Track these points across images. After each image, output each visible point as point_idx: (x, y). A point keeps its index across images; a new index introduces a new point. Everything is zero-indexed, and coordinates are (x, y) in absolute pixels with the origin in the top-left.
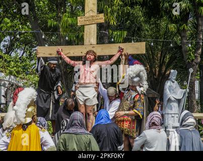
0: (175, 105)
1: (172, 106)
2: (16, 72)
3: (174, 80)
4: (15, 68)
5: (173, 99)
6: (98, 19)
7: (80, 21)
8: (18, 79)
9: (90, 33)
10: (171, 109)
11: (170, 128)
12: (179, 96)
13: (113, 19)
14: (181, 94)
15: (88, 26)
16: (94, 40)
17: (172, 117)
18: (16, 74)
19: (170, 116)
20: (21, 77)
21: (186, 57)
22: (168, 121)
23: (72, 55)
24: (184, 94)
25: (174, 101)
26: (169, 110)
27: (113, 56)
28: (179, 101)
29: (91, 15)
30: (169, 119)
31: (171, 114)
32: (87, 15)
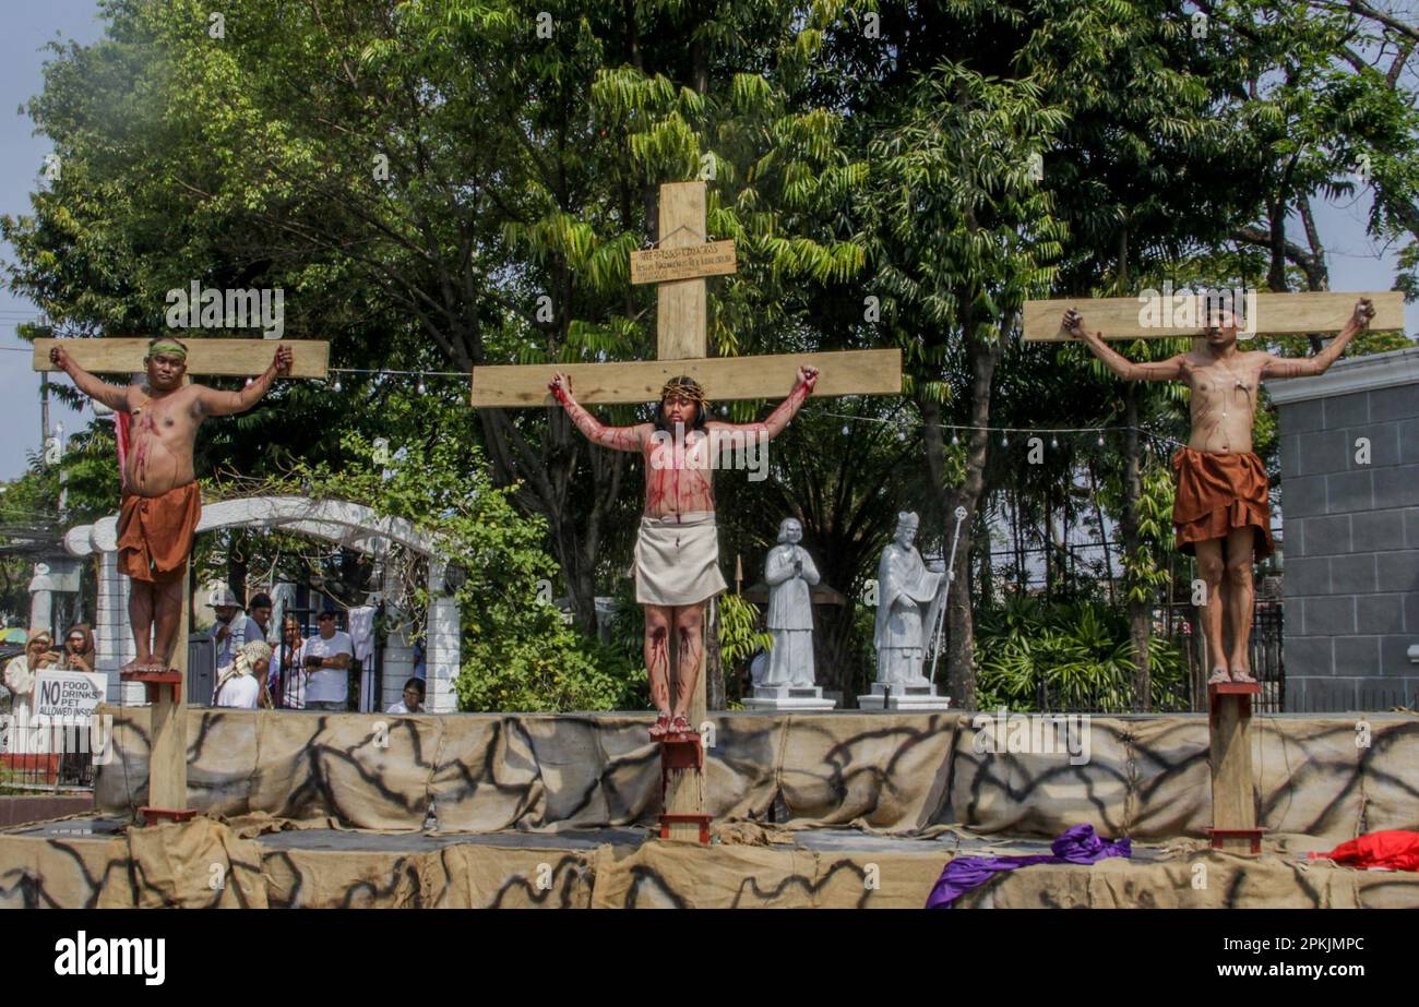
0: (913, 619)
1: (906, 625)
2: (413, 505)
3: (908, 545)
4: (410, 493)
5: (908, 602)
6: (711, 261)
7: (642, 268)
8: (419, 527)
9: (681, 314)
10: (902, 632)
11: (899, 694)
12: (926, 596)
13: (728, 338)
14: (932, 590)
15: (672, 287)
16: (696, 342)
17: (905, 657)
18: (412, 512)
19: (898, 654)
20: (426, 524)
21: (938, 478)
22: (891, 672)
23: (609, 397)
24: (941, 585)
25: (910, 609)
26: (896, 636)
27: (777, 402)
28: (923, 608)
29: (685, 245)
30: (895, 665)
31: (901, 649)
32: (667, 244)
